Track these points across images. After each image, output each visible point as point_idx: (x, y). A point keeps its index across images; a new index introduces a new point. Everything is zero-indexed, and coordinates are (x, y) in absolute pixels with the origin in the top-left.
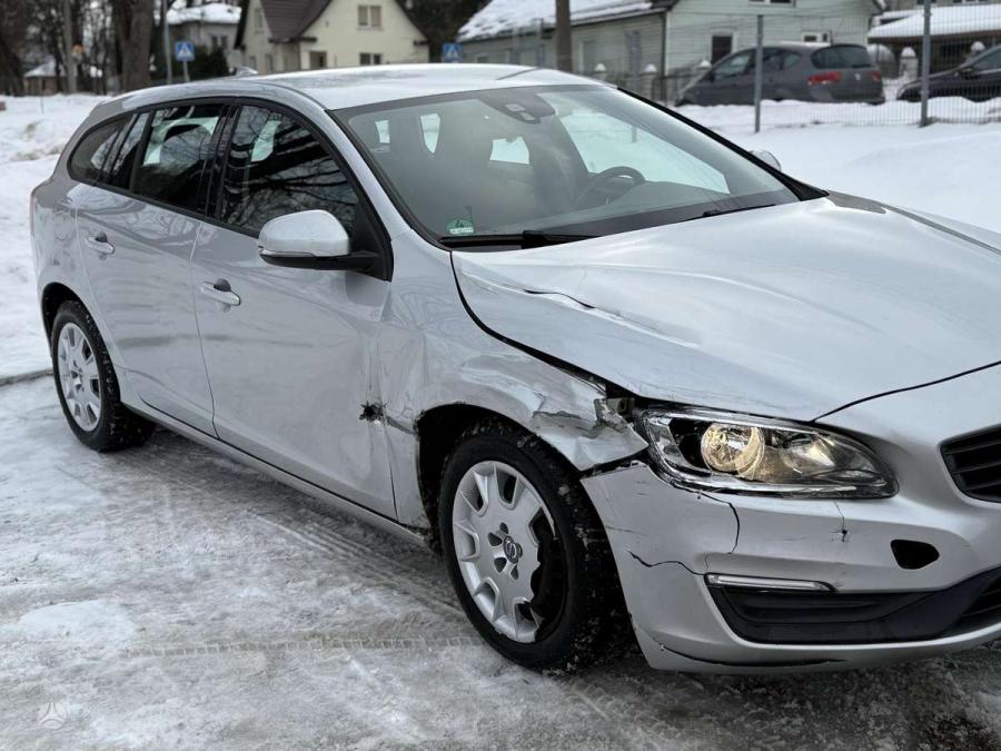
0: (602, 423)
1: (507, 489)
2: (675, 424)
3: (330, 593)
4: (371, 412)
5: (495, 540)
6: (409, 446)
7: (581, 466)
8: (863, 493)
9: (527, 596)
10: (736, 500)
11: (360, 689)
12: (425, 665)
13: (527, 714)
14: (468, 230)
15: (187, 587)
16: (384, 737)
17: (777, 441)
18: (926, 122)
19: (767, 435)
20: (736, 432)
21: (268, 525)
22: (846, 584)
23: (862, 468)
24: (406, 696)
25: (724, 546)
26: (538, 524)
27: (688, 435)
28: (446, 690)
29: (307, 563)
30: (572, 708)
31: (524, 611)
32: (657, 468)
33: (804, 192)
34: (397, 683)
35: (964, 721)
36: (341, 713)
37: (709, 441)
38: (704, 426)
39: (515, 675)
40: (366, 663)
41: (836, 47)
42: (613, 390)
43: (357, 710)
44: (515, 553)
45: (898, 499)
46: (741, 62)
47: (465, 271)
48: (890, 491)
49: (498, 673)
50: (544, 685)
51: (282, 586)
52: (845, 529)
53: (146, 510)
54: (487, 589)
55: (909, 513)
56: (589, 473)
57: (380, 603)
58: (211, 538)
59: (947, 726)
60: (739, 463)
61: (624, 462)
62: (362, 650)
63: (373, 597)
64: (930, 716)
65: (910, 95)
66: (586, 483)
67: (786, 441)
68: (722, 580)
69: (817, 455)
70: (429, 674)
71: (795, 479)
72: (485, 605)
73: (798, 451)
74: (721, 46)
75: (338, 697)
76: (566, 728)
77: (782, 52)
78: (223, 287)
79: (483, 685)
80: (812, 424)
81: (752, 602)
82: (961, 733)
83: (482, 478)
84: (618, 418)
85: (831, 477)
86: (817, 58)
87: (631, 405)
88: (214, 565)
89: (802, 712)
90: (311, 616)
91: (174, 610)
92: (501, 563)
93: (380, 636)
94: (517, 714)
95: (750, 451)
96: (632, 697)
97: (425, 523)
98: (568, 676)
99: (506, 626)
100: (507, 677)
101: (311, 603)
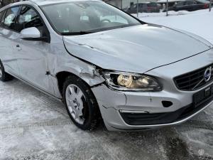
0: (95, 75)
1: (76, 90)
2: (111, 75)
3: (42, 112)
4: (48, 73)
5: (74, 102)
6: (55, 81)
7: (91, 85)
8: (155, 90)
9: (81, 114)
10: (126, 93)
11: (44, 137)
12: (60, 130)
13: (81, 142)
14: (68, 31)
15: (11, 112)
16: (47, 150)
17: (135, 79)
18: (167, 15)
19: (133, 77)
20: (126, 76)
21: (33, 97)
22: (151, 111)
23: (155, 85)
24: (54, 138)
25: (123, 104)
26: (82, 98)
27: (114, 77)
28: (63, 136)
29: (39, 106)
30: (91, 140)
31: (81, 117)
32: (107, 86)
33: (143, 23)
34: (53, 135)
35: (178, 139)
36: (38, 143)
37: (119, 79)
38: (118, 75)
39: (80, 131)
40: (46, 130)
41: (152, 3)
42: (97, 67)
43: (42, 142)
44: (78, 105)
45: (163, 91)
46: (135, 6)
47: (65, 40)
48: (161, 89)
49: (76, 131)
50: (86, 134)
51: (32, 111)
52: (151, 99)
53: (8, 94)
54: (73, 112)
55: (165, 94)
56: (93, 87)
57: (53, 115)
58: (20, 100)
59: (174, 141)
60: (126, 84)
61: (100, 84)
62: (46, 127)
63: (52, 113)
64: (171, 138)
65: (164, 11)
66: (92, 89)
67: (137, 78)
68: (123, 111)
69: (145, 81)
70: (60, 132)
71: (140, 87)
72: (73, 115)
73: (140, 80)
74: (132, 4)
75: (38, 139)
76: (89, 145)
77: (142, 4)
78: (18, 46)
79: (72, 135)
80: (143, 74)
81: (130, 116)
82: (178, 143)
83: (71, 88)
84: (98, 74)
85: (148, 86)
86: (148, 5)
87: (101, 71)
88: (18, 107)
89: (143, 138)
90: (37, 118)
91: (7, 118)
92: (76, 107)
93: (51, 123)
94: (79, 142)
95: (129, 81)
96: (105, 136)
97: (61, 97)
98: (91, 132)
99: (78, 120)
100: (78, 132)
101: (38, 115)
